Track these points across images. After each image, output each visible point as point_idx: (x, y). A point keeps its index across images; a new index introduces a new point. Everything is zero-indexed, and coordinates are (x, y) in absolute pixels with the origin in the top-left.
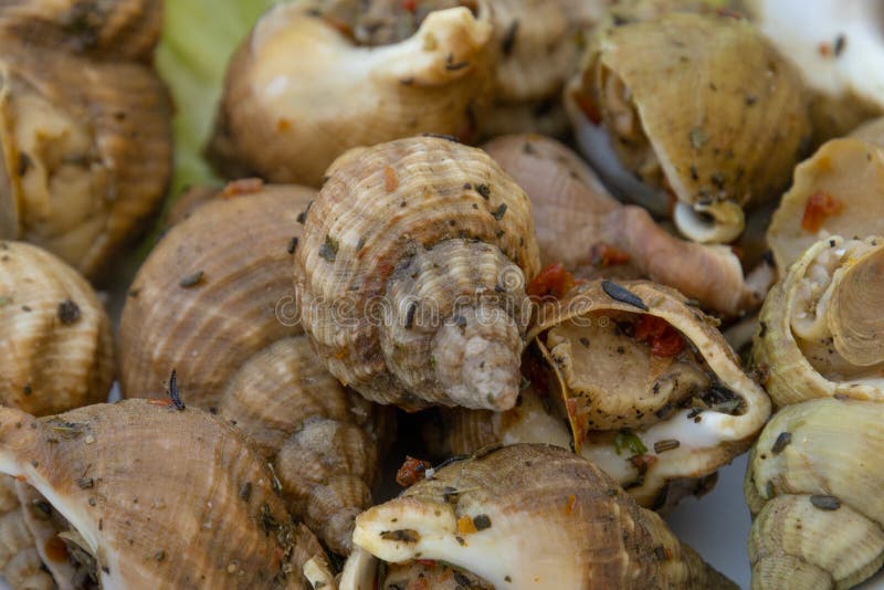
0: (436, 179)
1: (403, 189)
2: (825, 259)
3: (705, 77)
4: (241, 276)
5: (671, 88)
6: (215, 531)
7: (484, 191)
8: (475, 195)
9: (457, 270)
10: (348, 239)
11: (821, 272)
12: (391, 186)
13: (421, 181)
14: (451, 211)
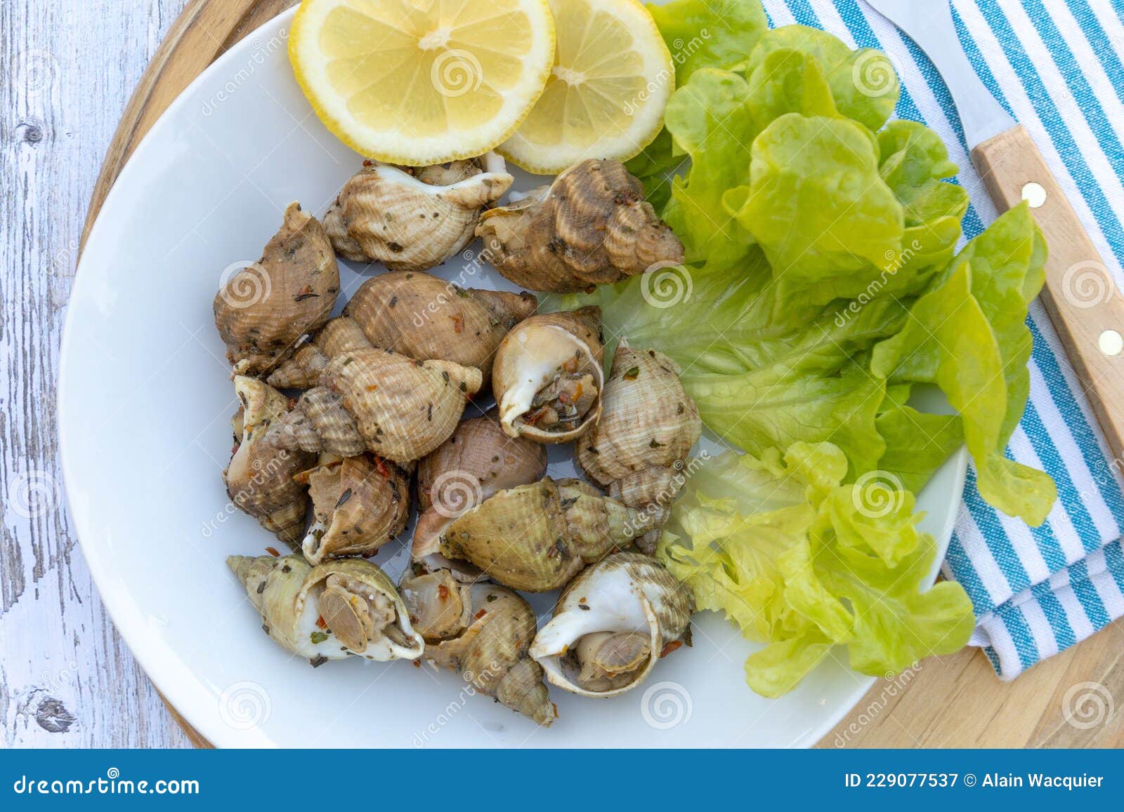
0: (374, 410)
1: (366, 394)
2: (368, 590)
3: (493, 539)
4: (395, 327)
5: (485, 522)
6: (234, 318)
7: (379, 431)
8: (374, 428)
9: (325, 420)
10: (346, 371)
11: (361, 589)
12: (371, 388)
13: (369, 402)
14: (362, 417)
